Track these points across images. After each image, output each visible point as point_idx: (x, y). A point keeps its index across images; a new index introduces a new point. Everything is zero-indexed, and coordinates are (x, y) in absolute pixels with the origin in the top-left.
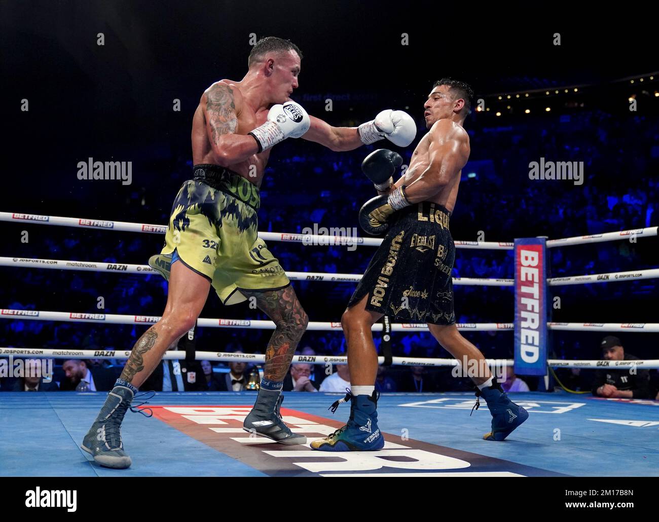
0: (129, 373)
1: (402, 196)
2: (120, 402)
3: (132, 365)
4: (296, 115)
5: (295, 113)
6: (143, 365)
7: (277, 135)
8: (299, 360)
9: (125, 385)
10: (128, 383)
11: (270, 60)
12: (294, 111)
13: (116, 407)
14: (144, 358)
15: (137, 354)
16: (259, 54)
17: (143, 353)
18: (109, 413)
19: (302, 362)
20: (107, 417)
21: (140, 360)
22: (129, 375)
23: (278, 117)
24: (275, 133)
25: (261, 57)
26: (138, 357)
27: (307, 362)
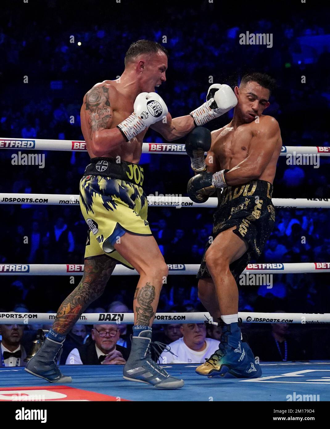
0: (146, 319)
1: (223, 182)
2: (150, 342)
3: (145, 313)
4: (157, 112)
5: (156, 110)
6: (153, 312)
7: (141, 129)
8: (100, 319)
9: (147, 329)
10: (149, 327)
11: (141, 62)
12: (155, 108)
13: (148, 347)
14: (152, 306)
15: (146, 304)
16: (132, 56)
17: (151, 303)
18: (145, 352)
19: (104, 321)
20: (145, 355)
21: (151, 309)
22: (146, 321)
23: (142, 113)
24: (139, 128)
25: (134, 59)
26: (148, 306)
27: (111, 321)
